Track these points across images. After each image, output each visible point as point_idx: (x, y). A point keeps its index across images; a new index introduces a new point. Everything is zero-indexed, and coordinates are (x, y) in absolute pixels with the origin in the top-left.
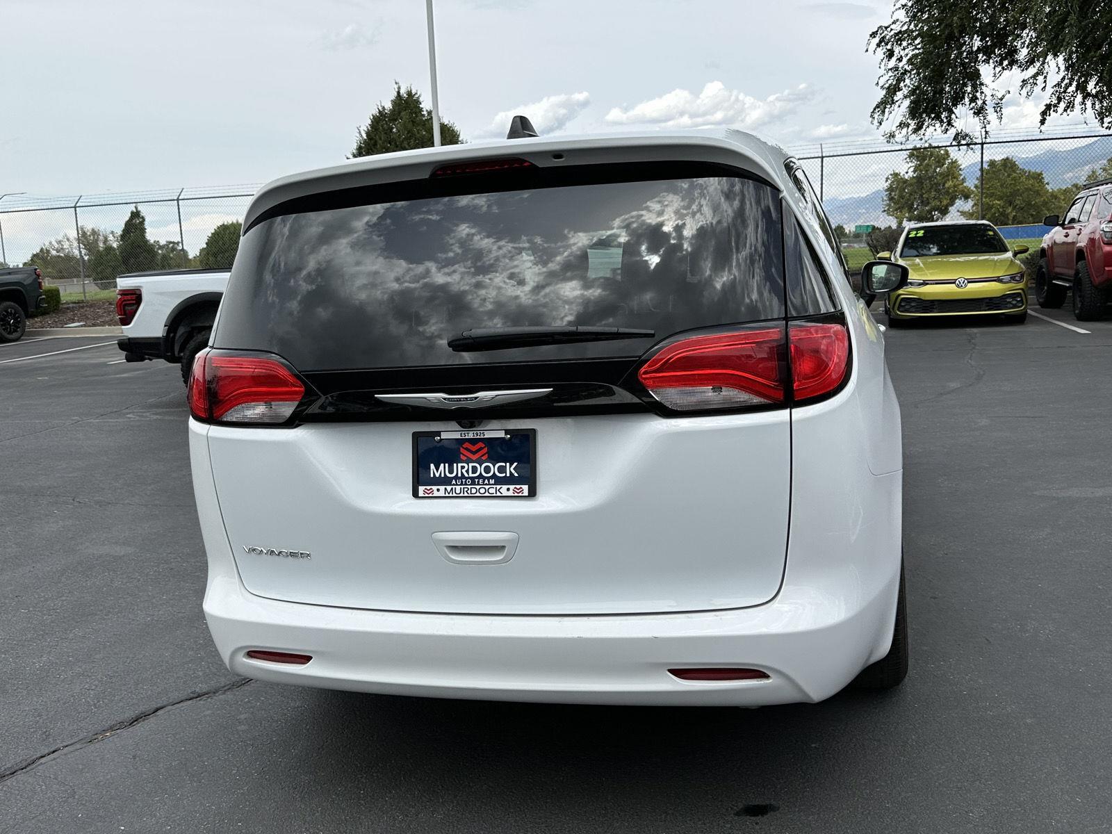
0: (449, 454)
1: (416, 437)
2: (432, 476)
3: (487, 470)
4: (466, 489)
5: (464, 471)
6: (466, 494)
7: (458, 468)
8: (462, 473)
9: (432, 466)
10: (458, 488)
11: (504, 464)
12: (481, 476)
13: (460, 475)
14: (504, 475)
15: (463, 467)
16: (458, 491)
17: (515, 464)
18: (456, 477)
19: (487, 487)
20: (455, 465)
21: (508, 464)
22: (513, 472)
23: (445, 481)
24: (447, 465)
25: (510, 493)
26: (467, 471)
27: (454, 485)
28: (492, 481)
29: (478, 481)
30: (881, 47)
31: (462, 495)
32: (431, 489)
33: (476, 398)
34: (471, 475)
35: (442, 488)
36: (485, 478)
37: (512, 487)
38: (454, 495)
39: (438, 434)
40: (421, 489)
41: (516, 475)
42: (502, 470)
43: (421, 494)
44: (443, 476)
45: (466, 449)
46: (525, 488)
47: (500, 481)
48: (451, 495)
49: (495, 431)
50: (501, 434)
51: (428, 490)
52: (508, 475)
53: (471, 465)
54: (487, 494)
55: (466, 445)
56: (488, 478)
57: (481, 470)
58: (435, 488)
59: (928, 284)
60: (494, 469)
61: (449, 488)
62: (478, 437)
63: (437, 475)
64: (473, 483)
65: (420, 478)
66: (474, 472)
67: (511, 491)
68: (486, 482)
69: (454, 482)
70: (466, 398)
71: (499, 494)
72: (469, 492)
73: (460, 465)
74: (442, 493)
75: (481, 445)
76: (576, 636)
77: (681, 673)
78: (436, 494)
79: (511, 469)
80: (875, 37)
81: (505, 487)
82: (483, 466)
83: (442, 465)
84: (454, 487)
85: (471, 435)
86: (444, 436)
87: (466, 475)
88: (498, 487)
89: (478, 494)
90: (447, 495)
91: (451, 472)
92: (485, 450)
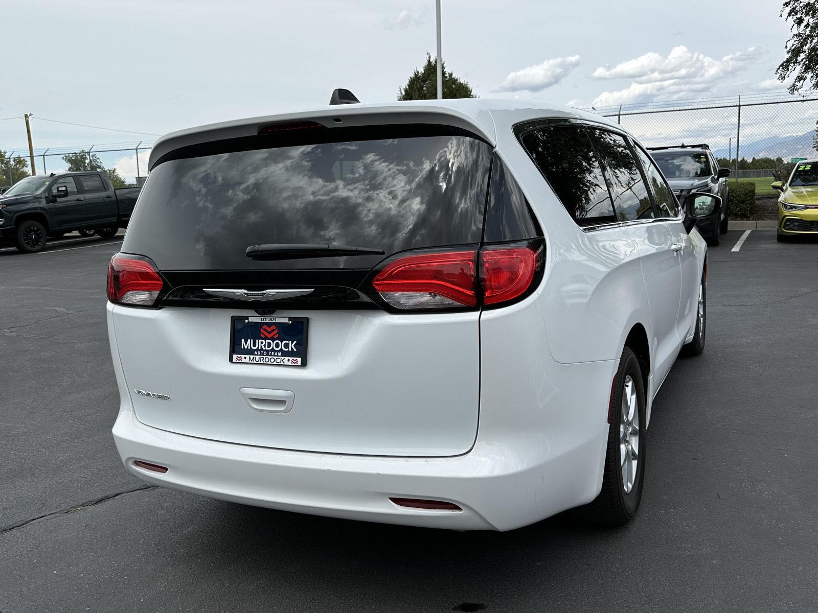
0: (255, 332)
1: (234, 319)
2: (242, 348)
3: (277, 345)
4: (262, 359)
5: (262, 345)
6: (262, 362)
7: (261, 344)
8: (261, 346)
9: (243, 341)
10: (257, 357)
11: (287, 342)
12: (273, 350)
13: (260, 348)
14: (287, 350)
15: (262, 343)
16: (257, 360)
17: (295, 342)
18: (257, 350)
19: (275, 358)
20: (257, 340)
21: (290, 342)
22: (293, 348)
23: (250, 352)
24: (252, 340)
25: (289, 363)
26: (265, 346)
27: (256, 355)
28: (280, 354)
29: (271, 353)
30: (791, 17)
31: (259, 362)
32: (241, 357)
33: (264, 294)
34: (267, 349)
35: (248, 357)
36: (275, 351)
37: (291, 359)
38: (255, 362)
39: (247, 318)
40: (235, 356)
41: (295, 350)
42: (286, 346)
43: (234, 360)
44: (249, 348)
45: (265, 330)
46: (299, 359)
47: (285, 354)
48: (253, 362)
49: (282, 318)
50: (286, 320)
51: (239, 358)
52: (290, 350)
53: (267, 341)
54: (275, 363)
55: (265, 327)
56: (278, 351)
57: (273, 345)
58: (243, 356)
59: (808, 208)
60: (282, 345)
61: (252, 357)
62: (272, 322)
63: (246, 347)
64: (268, 355)
65: (235, 348)
66: (269, 347)
67: (290, 361)
68: (276, 354)
69: (256, 353)
70: (258, 294)
71: (282, 363)
72: (264, 360)
73: (260, 341)
74: (247, 360)
75: (273, 327)
76: (326, 468)
77: (398, 501)
78: (244, 361)
79: (292, 346)
80: (787, 6)
81: (287, 358)
82: (275, 342)
83: (249, 340)
84: (255, 356)
85: (267, 320)
86: (251, 320)
87: (264, 348)
88: (283, 358)
89: (269, 363)
90: (250, 362)
91: (254, 345)
92: (276, 331)
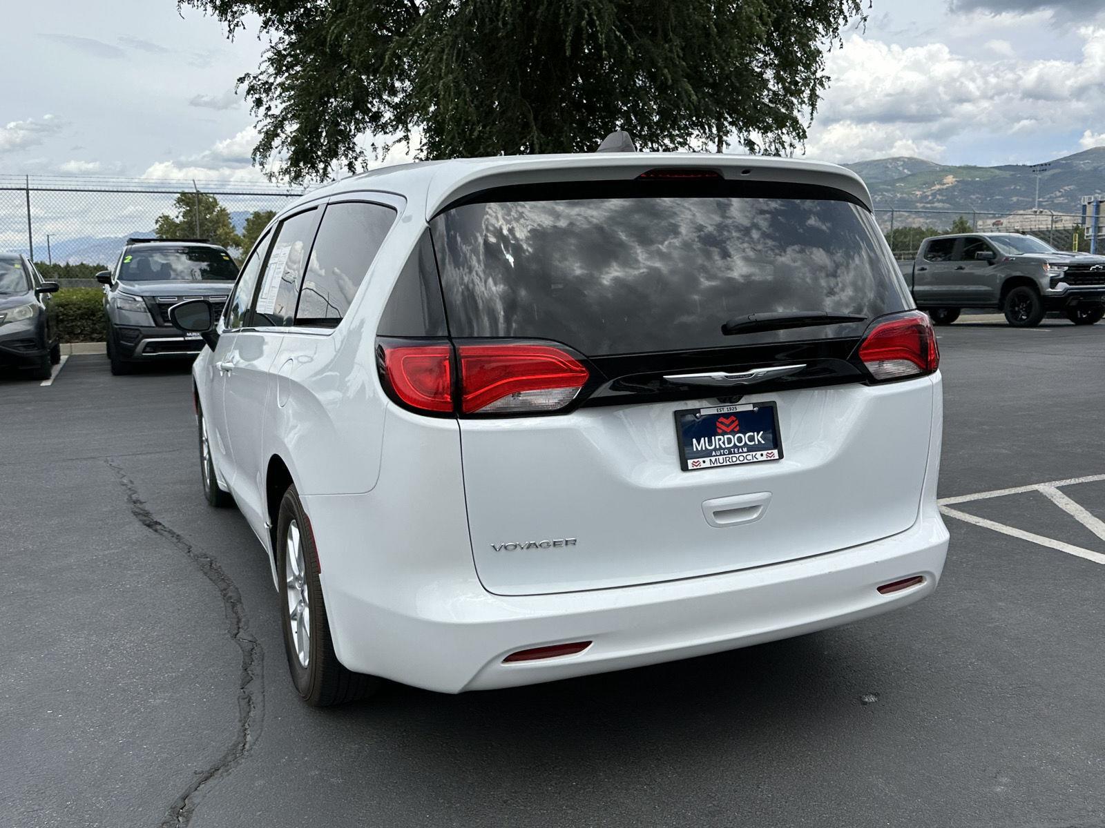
0: (708, 427)
1: (678, 415)
2: (695, 450)
3: (740, 440)
4: (728, 459)
5: (721, 442)
6: (728, 463)
7: (718, 441)
8: (719, 444)
9: (694, 441)
10: (721, 458)
11: (752, 434)
12: (735, 446)
13: (718, 447)
14: (753, 443)
15: (720, 440)
16: (721, 461)
17: (762, 432)
18: (715, 449)
19: (737, 455)
20: (713, 438)
21: (756, 433)
22: (760, 439)
23: (707, 454)
24: (706, 438)
25: (764, 458)
26: (724, 443)
27: (714, 456)
28: (745, 450)
29: (734, 451)
31: (725, 464)
32: (698, 461)
34: (727, 446)
35: (707, 460)
36: (738, 447)
37: (765, 453)
38: (719, 465)
39: (698, 410)
40: (690, 462)
41: (763, 442)
42: (752, 438)
43: (690, 467)
44: (704, 449)
46: (776, 452)
47: (751, 449)
48: (715, 465)
49: (745, 405)
50: (750, 408)
51: (696, 463)
52: (757, 443)
53: (726, 437)
54: (746, 461)
55: (721, 419)
56: (742, 447)
57: (734, 440)
58: (701, 460)
60: (745, 438)
61: (713, 459)
62: (732, 411)
63: (699, 449)
64: (730, 453)
65: (686, 452)
66: (729, 443)
67: (764, 455)
68: (740, 450)
69: (714, 453)
70: (745, 375)
71: (755, 460)
72: (730, 460)
73: (717, 437)
74: (707, 464)
75: (733, 418)
77: (882, 589)
78: (703, 465)
79: (758, 437)
80: (242, 82)
81: (759, 453)
82: (736, 436)
83: (703, 439)
84: (717, 457)
85: (725, 410)
86: (703, 412)
87: (723, 446)
88: (754, 453)
89: (738, 462)
90: (712, 465)
91: (710, 444)
92: (737, 423)
